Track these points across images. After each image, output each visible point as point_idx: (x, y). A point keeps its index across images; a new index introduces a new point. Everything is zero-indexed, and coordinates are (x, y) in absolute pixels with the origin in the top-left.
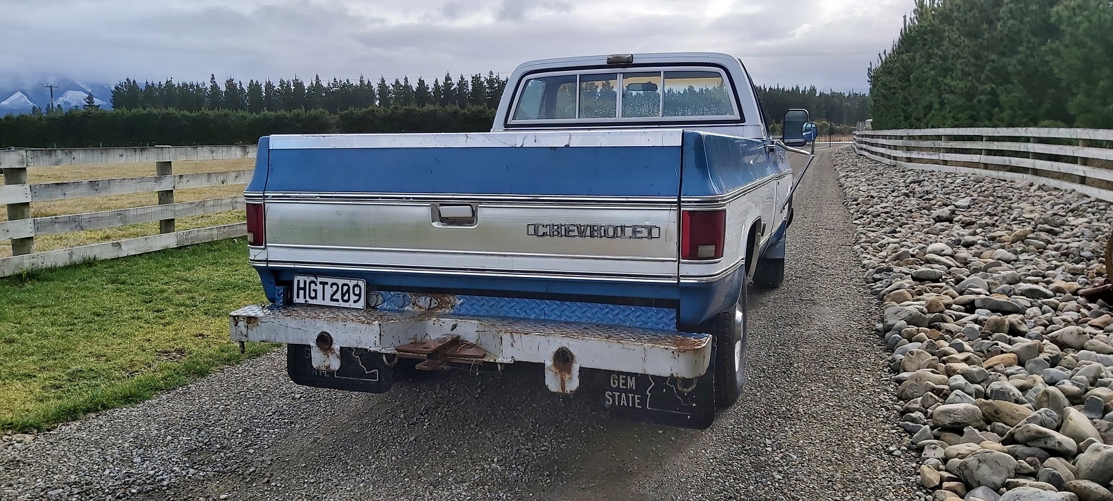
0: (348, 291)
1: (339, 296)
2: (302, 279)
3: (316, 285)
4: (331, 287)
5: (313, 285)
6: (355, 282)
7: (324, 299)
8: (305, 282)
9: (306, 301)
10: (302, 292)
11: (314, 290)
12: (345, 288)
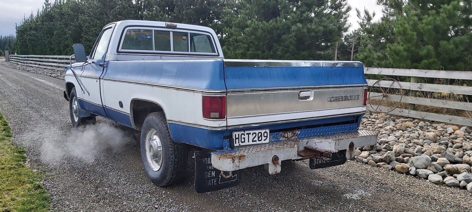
0: (261, 136)
1: (256, 139)
2: (237, 133)
3: (244, 135)
4: (253, 135)
5: (243, 136)
6: (264, 131)
7: (249, 142)
8: (239, 134)
9: (239, 144)
10: (237, 140)
11: (243, 138)
12: (260, 134)
